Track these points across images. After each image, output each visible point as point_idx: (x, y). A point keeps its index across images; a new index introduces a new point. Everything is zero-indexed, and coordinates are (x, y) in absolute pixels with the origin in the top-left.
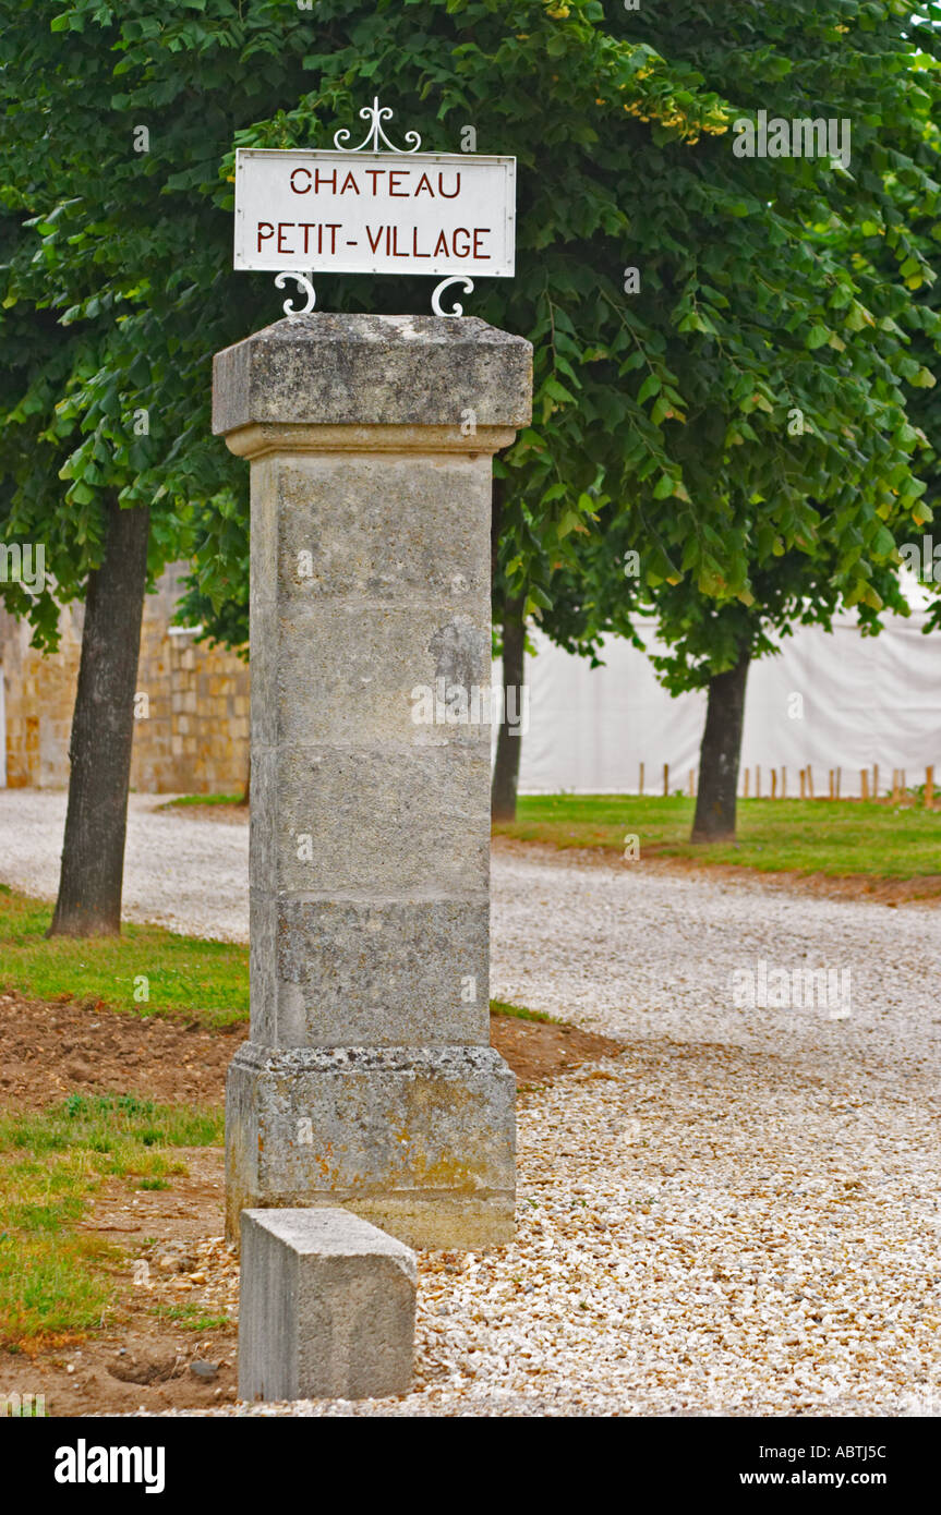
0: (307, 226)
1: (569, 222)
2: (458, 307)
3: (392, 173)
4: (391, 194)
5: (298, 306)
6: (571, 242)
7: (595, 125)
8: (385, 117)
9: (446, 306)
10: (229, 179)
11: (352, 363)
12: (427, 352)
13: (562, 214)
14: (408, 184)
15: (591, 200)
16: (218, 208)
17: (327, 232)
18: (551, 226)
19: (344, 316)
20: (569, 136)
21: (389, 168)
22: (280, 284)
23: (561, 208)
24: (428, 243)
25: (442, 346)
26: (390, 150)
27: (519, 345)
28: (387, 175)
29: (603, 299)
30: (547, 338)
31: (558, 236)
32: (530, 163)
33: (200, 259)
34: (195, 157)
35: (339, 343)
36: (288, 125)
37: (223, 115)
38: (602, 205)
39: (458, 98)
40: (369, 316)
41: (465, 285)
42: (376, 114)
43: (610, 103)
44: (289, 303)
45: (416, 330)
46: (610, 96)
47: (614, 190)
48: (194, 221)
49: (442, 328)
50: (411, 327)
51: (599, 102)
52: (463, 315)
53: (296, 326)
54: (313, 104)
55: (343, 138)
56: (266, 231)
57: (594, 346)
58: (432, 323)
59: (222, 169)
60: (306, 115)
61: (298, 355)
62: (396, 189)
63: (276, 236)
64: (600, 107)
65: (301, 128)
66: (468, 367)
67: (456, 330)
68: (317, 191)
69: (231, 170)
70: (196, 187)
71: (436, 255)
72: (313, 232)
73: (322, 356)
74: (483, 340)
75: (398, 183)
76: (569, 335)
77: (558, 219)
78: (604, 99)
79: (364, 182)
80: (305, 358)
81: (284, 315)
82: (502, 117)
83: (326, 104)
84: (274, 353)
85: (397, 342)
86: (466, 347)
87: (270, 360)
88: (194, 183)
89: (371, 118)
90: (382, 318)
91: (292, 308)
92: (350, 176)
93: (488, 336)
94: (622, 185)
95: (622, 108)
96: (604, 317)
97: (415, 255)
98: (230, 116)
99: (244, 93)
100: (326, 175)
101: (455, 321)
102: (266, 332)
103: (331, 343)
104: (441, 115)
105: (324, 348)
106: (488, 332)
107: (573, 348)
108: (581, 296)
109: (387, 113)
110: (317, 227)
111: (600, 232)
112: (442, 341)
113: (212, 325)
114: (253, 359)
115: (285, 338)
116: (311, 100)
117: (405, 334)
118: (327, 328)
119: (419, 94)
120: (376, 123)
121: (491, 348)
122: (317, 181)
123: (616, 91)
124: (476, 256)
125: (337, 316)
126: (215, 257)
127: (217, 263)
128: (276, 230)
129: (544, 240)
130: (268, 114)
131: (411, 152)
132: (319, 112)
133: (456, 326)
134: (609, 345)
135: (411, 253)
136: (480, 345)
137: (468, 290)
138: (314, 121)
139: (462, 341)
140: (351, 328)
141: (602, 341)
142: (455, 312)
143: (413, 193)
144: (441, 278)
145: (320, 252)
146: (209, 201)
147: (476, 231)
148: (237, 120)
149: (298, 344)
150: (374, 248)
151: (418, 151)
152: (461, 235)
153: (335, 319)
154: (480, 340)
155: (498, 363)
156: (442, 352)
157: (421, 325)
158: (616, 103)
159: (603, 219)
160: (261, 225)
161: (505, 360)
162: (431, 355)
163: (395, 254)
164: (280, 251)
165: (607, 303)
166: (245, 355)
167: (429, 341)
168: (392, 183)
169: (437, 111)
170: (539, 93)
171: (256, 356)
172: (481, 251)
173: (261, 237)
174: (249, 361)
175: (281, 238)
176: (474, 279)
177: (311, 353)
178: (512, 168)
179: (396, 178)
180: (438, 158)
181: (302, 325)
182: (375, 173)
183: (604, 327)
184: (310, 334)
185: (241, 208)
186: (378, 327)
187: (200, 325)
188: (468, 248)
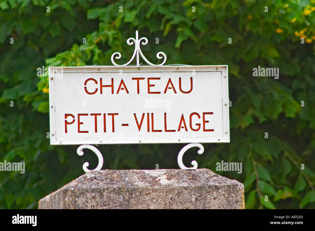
0: (96, 115)
1: (262, 109)
2: (194, 163)
3: (149, 79)
4: (149, 92)
5: (92, 167)
6: (263, 123)
7: (277, 47)
8: (143, 43)
9: (187, 163)
10: (45, 90)
11: (128, 201)
12: (176, 192)
13: (257, 105)
14: (160, 86)
15: (276, 95)
16: (36, 111)
17: (109, 119)
18: (250, 112)
19: (122, 171)
20: (260, 53)
21: (147, 76)
22: (80, 152)
23: (256, 100)
24: (173, 124)
25: (186, 188)
26: (146, 64)
27: (235, 186)
28: (146, 80)
29: (287, 158)
30: (254, 185)
31: (256, 119)
32: (235, 73)
33: (26, 142)
34: (20, 78)
35: (119, 188)
36: (80, 54)
37: (37, 49)
38: (282, 97)
39: (188, 33)
40: (138, 171)
41: (198, 149)
42: (137, 42)
43: (285, 31)
44: (86, 165)
45: (168, 179)
46: (286, 26)
47: (290, 87)
48: (21, 119)
49: (185, 177)
50: (165, 177)
51: (279, 31)
52: (198, 168)
53: (91, 179)
54: (96, 41)
55: (117, 58)
56: (70, 119)
57: (282, 189)
58: (178, 174)
59: (39, 85)
60: (91, 47)
61: (94, 198)
62: (152, 89)
63: (76, 122)
64: (279, 35)
65: (89, 56)
66: (203, 201)
67: (194, 178)
68: (101, 93)
69: (46, 85)
70: (22, 97)
71: (179, 130)
72: (100, 119)
73: (109, 198)
74: (211, 183)
75: (154, 85)
76: (268, 182)
77: (254, 108)
78: (283, 28)
79: (131, 85)
80: (98, 199)
81: (84, 173)
82: (217, 43)
83: (104, 40)
84: (78, 197)
85: (157, 187)
86: (201, 188)
87: (76, 202)
88: (21, 94)
89: (134, 45)
90: (147, 171)
91: (88, 168)
92: (122, 82)
93: (214, 181)
94: (295, 84)
95: (294, 35)
96: (288, 169)
97: (166, 131)
98: (41, 50)
99: (49, 35)
100: (107, 81)
101: (193, 172)
102: (73, 183)
103: (114, 189)
104: (178, 45)
105: (110, 192)
106: (215, 178)
107: (272, 191)
108: (273, 157)
109: (144, 41)
110: (102, 115)
111: (282, 115)
112: (186, 185)
113: (35, 185)
114: (64, 201)
115: (85, 187)
116: (94, 37)
117: (161, 182)
118: (112, 180)
119: (163, 32)
120: (137, 47)
121: (217, 188)
122: (102, 86)
123: (290, 24)
124: (205, 130)
125: (118, 172)
126: (35, 141)
127: (37, 145)
128: (76, 119)
129: (246, 122)
130: (67, 47)
131: (161, 65)
132: (99, 45)
133: (194, 175)
134: (292, 187)
135: (163, 130)
136: (210, 187)
137: (201, 152)
138: (97, 51)
139: (199, 184)
140: (127, 179)
141: (287, 185)
142: (193, 166)
143: (162, 91)
144: (182, 145)
145: (105, 131)
146: (30, 106)
147: (204, 114)
148: (46, 52)
149: (93, 191)
150: (139, 127)
151: (164, 64)
152: (195, 117)
153: (116, 174)
154: (209, 184)
155: (222, 197)
156: (185, 192)
157: (171, 175)
158: (290, 31)
159: (284, 106)
160: (66, 115)
161: (226, 195)
162: (179, 194)
163: (153, 131)
164: (79, 132)
165: (290, 161)
166: (59, 199)
167: (177, 185)
168: (149, 86)
169: (175, 41)
170: (240, 27)
171: (67, 199)
172: (207, 126)
173: (66, 123)
174: (62, 203)
175: (80, 123)
176: (204, 144)
177: (102, 196)
178: (226, 73)
179: (152, 82)
180: (178, 68)
181: (95, 178)
182: (138, 79)
183: (288, 176)
184: (101, 183)
185: (53, 105)
186: (144, 178)
187: (27, 186)
188: (199, 125)
